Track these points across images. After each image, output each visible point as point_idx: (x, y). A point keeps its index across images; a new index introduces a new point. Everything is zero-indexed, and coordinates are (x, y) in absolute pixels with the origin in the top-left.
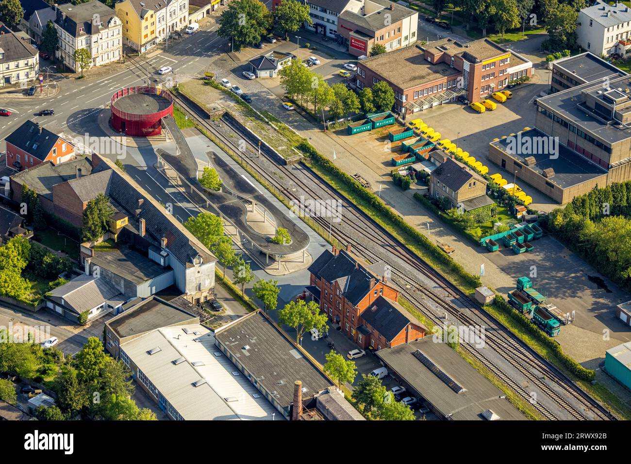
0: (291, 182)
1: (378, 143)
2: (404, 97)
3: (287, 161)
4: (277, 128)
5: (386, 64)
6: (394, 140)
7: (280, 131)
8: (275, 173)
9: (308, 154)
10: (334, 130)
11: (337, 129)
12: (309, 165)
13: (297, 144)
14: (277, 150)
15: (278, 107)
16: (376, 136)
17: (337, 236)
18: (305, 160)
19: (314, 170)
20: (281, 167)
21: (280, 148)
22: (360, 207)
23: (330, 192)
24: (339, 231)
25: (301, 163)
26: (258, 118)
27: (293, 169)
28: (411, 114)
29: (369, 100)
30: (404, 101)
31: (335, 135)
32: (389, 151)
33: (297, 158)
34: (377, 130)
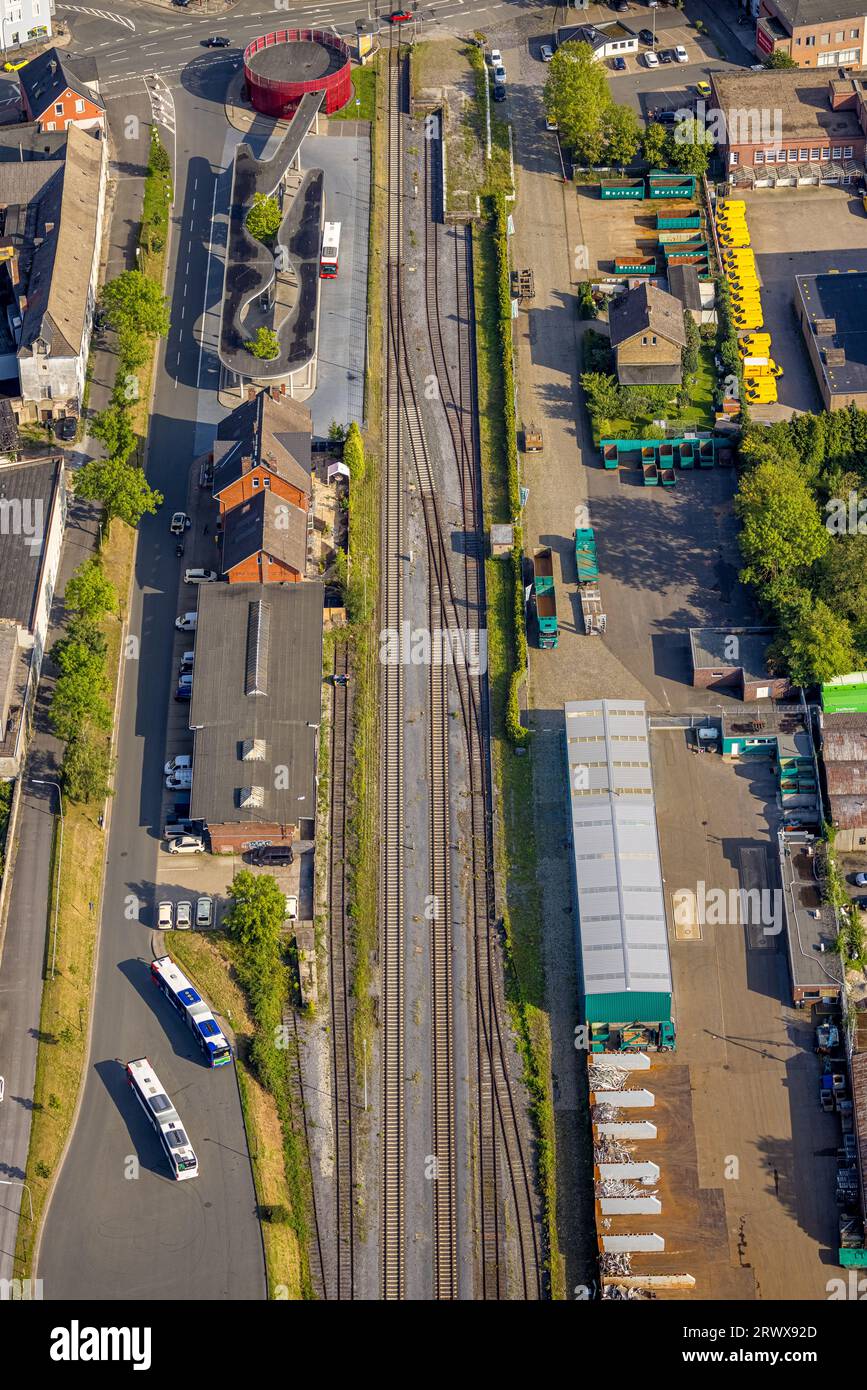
0: (421, 256)
1: (632, 224)
2: (732, 155)
3: (446, 216)
4: (489, 156)
5: (756, 88)
6: (660, 226)
7: (488, 163)
8: (411, 233)
9: (489, 214)
10: (583, 184)
11: (591, 183)
12: (475, 233)
13: (487, 192)
14: (448, 195)
15: (537, 122)
16: (640, 212)
17: (394, 365)
18: (478, 223)
19: (476, 244)
20: (431, 225)
21: (456, 193)
22: (479, 328)
23: (463, 289)
24: (406, 359)
25: (469, 228)
26: (480, 131)
27: (449, 233)
28: (749, 189)
29: (654, 146)
30: (732, 161)
31: (574, 192)
32: (633, 244)
33: (467, 215)
34: (655, 201)
